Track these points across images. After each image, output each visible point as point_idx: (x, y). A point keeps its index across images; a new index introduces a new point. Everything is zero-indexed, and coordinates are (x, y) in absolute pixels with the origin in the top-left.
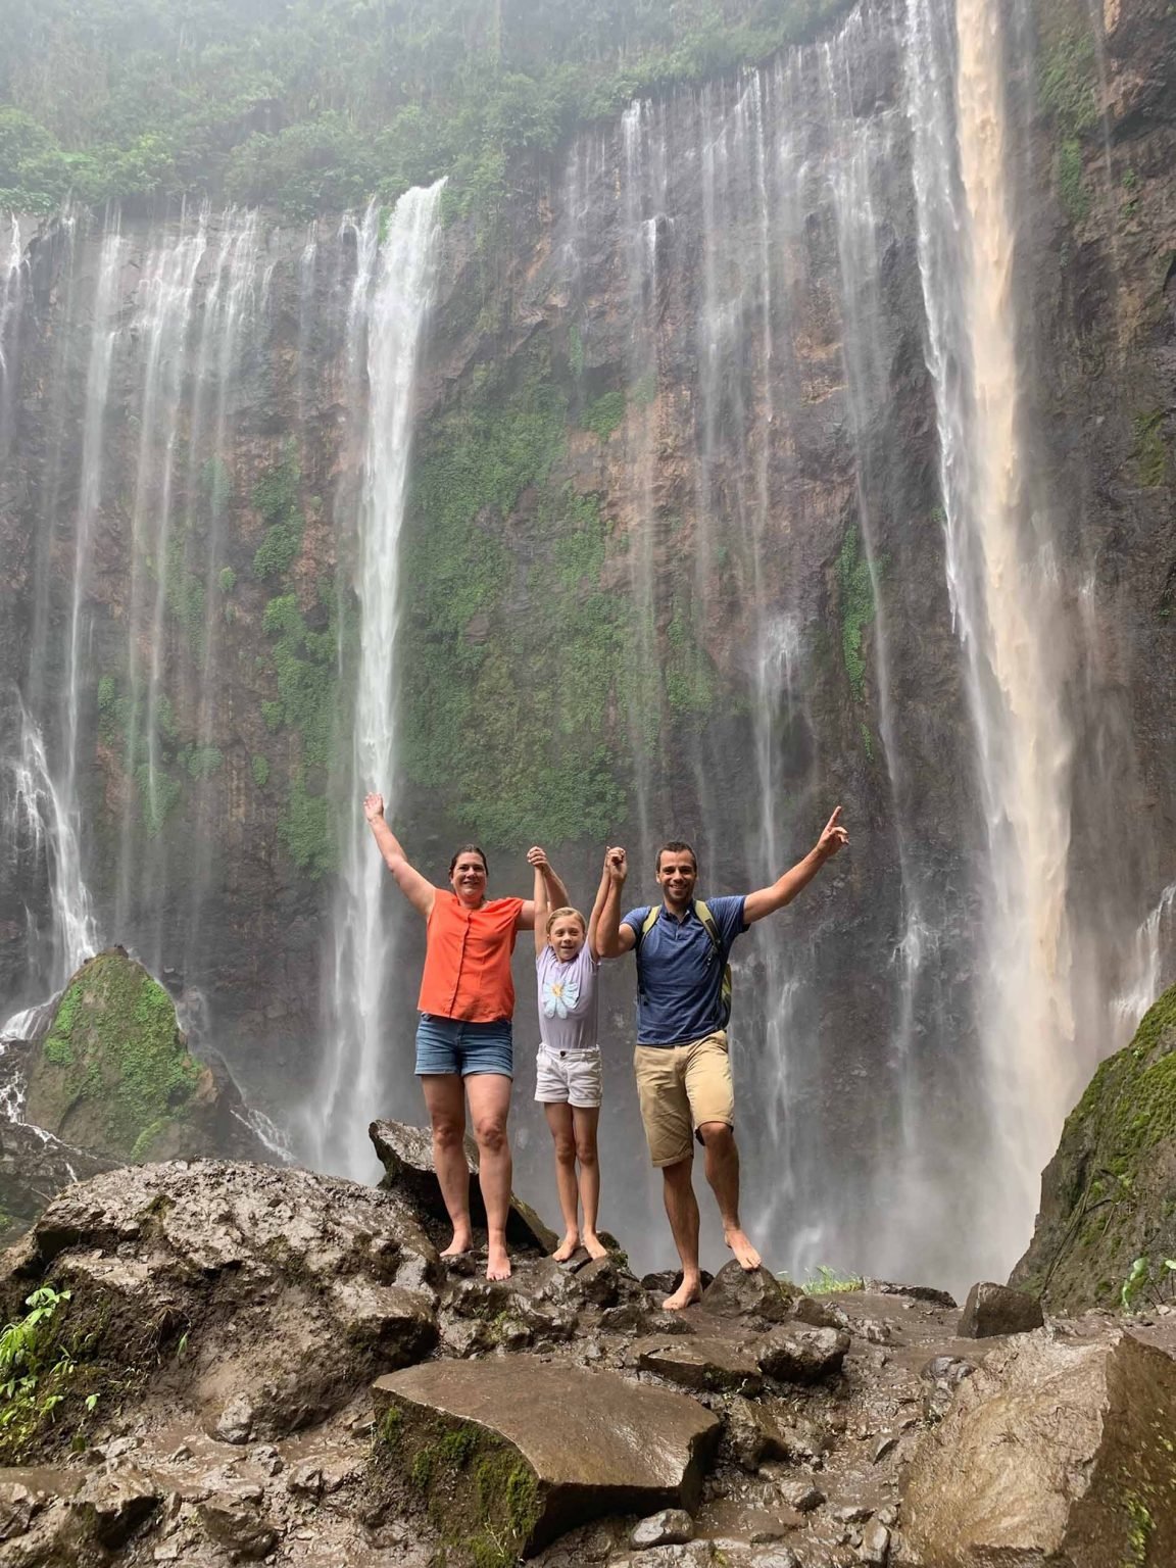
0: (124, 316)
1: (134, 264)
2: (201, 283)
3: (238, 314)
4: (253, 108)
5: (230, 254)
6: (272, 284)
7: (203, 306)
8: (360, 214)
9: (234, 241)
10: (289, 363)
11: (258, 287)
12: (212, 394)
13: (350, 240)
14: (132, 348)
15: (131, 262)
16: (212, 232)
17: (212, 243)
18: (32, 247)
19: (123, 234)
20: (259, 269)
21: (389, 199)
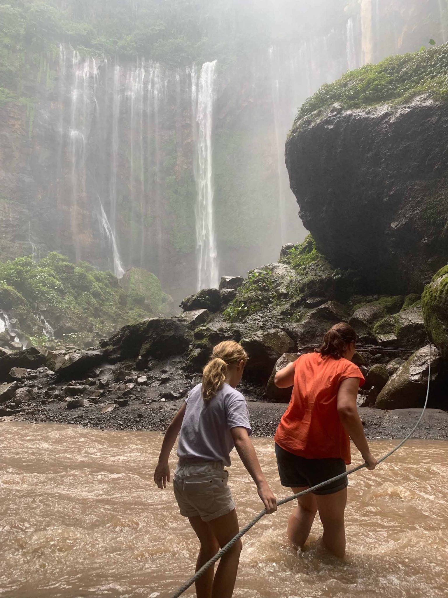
0: (123, 91)
1: (124, 76)
2: (146, 83)
3: (158, 94)
4: (158, 32)
5: (154, 76)
6: (167, 86)
7: (147, 91)
8: (191, 67)
9: (154, 72)
10: (173, 110)
11: (163, 87)
12: (153, 115)
13: (189, 75)
14: (126, 100)
15: (123, 75)
16: (146, 68)
17: (147, 71)
18: (99, 68)
19: (120, 66)
20: (163, 81)
21: (200, 65)
